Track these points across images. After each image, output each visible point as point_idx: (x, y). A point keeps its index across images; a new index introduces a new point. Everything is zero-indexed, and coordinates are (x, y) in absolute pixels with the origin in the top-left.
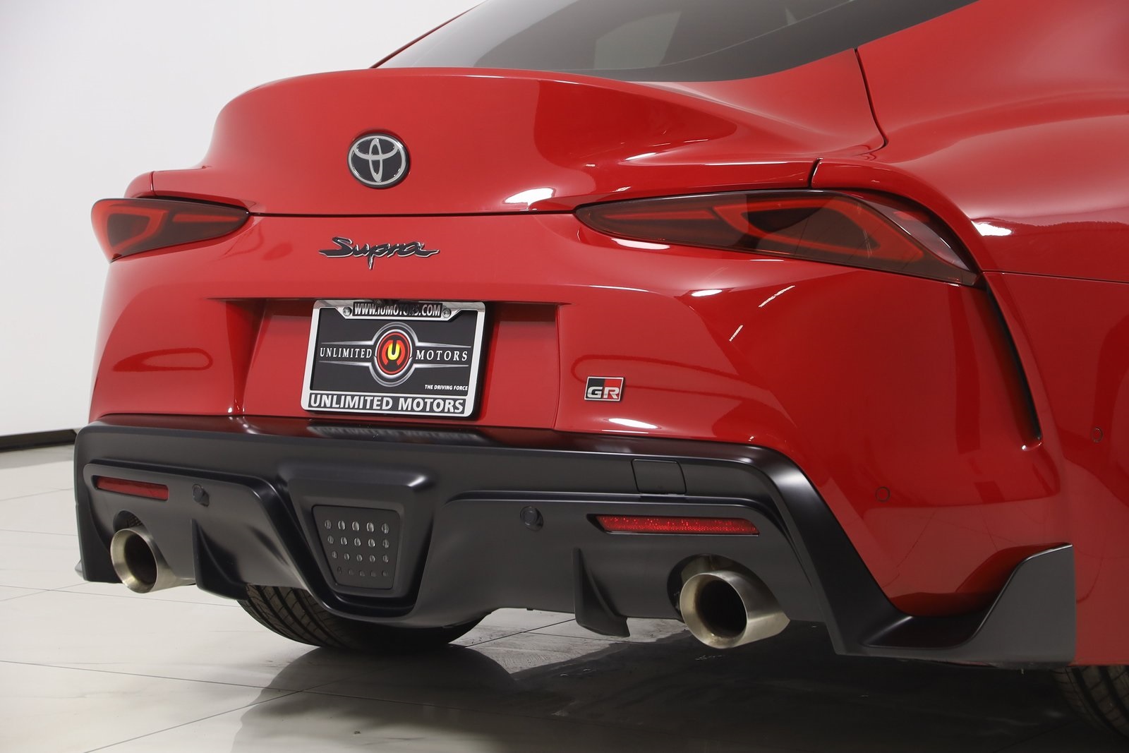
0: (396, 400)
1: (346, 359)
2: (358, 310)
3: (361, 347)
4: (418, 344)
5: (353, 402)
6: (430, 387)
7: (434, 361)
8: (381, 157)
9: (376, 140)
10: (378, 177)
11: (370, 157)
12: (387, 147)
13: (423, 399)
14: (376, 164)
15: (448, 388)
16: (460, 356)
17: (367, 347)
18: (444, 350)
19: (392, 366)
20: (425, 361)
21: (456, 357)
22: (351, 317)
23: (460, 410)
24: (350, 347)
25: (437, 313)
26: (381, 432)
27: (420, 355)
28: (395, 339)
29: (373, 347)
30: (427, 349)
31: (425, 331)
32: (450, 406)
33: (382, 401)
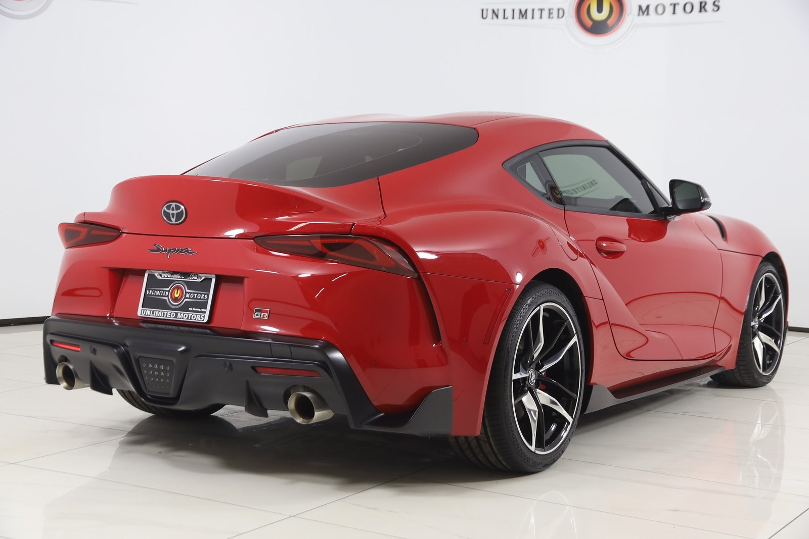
0: (177, 314)
1: (157, 296)
2: (163, 275)
3: (164, 291)
4: (187, 291)
5: (159, 314)
6: (191, 309)
7: (193, 298)
8: (175, 212)
9: (173, 205)
10: (173, 220)
11: (171, 212)
12: (178, 208)
13: (188, 314)
14: (173, 214)
15: (199, 310)
16: (204, 297)
17: (166, 291)
18: (198, 294)
19: (176, 300)
20: (190, 298)
21: (202, 297)
22: (161, 278)
23: (203, 319)
24: (160, 290)
25: (196, 278)
26: (170, 327)
27: (188, 296)
28: (178, 288)
29: (169, 291)
30: (191, 293)
31: (191, 285)
32: (198, 317)
33: (171, 314)
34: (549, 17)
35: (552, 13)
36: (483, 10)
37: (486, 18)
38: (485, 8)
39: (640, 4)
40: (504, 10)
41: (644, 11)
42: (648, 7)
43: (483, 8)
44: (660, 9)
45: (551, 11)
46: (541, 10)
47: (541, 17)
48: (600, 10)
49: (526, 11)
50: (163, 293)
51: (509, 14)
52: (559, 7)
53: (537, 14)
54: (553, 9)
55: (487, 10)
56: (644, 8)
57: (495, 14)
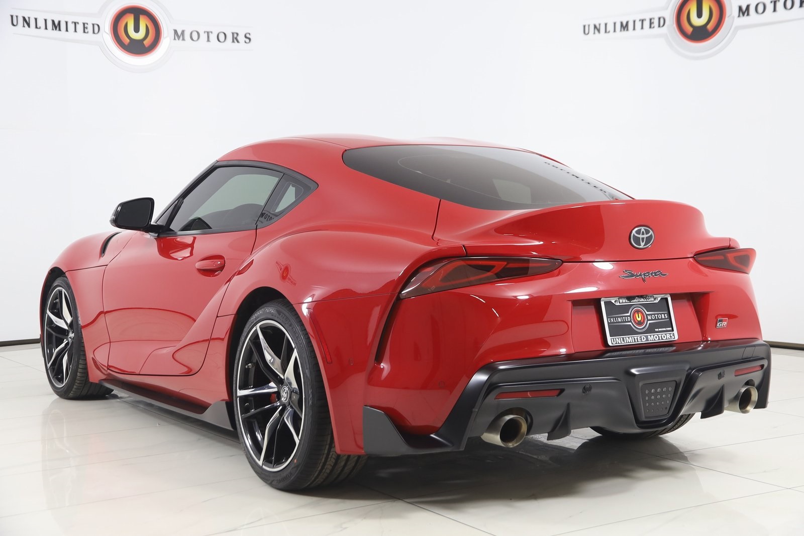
0: (647, 337)
1: (620, 322)
2: (621, 301)
3: (625, 316)
4: (647, 313)
5: (629, 340)
6: (657, 330)
7: (655, 319)
8: (645, 236)
9: (643, 229)
10: (642, 244)
11: (641, 236)
12: (647, 232)
13: (658, 335)
14: (643, 239)
15: (664, 329)
16: (665, 316)
17: (627, 316)
18: (658, 314)
19: (640, 323)
20: (652, 320)
21: (663, 317)
22: (619, 304)
23: (673, 337)
24: (621, 317)
25: (653, 299)
27: (649, 318)
28: (638, 311)
29: (630, 316)
30: (651, 315)
31: (649, 307)
32: (668, 336)
33: (641, 338)
34: (650, 27)
35: (653, 23)
36: (584, 26)
37: (588, 34)
38: (587, 24)
39: (740, 4)
40: (606, 24)
41: (744, 11)
42: (748, 7)
43: (584, 24)
44: (761, 8)
45: (652, 21)
46: (642, 21)
47: (642, 28)
48: (700, 15)
49: (627, 23)
50: (625, 319)
51: (610, 27)
52: (660, 16)
53: (638, 24)
54: (654, 19)
55: (589, 26)
56: (744, 8)
57: (597, 28)
